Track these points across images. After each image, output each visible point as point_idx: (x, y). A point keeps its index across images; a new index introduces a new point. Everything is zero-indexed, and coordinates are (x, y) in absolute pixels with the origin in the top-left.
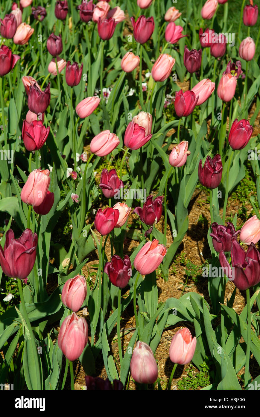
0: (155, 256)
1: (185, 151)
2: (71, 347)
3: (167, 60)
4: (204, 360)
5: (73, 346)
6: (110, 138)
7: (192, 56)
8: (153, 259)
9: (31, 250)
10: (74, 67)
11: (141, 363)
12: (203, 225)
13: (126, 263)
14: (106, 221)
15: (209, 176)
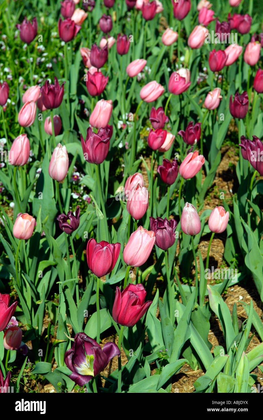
0: (196, 163)
1: (218, 96)
2: (137, 208)
3: (201, 31)
4: (233, 257)
5: (139, 207)
6: (157, 87)
7: (223, 26)
8: (194, 165)
9: (106, 139)
10: (124, 38)
11: (189, 218)
12: (232, 171)
13: (174, 164)
14: (157, 138)
15: (238, 107)
